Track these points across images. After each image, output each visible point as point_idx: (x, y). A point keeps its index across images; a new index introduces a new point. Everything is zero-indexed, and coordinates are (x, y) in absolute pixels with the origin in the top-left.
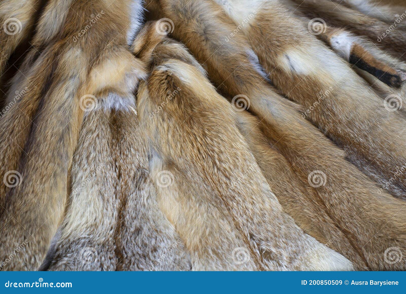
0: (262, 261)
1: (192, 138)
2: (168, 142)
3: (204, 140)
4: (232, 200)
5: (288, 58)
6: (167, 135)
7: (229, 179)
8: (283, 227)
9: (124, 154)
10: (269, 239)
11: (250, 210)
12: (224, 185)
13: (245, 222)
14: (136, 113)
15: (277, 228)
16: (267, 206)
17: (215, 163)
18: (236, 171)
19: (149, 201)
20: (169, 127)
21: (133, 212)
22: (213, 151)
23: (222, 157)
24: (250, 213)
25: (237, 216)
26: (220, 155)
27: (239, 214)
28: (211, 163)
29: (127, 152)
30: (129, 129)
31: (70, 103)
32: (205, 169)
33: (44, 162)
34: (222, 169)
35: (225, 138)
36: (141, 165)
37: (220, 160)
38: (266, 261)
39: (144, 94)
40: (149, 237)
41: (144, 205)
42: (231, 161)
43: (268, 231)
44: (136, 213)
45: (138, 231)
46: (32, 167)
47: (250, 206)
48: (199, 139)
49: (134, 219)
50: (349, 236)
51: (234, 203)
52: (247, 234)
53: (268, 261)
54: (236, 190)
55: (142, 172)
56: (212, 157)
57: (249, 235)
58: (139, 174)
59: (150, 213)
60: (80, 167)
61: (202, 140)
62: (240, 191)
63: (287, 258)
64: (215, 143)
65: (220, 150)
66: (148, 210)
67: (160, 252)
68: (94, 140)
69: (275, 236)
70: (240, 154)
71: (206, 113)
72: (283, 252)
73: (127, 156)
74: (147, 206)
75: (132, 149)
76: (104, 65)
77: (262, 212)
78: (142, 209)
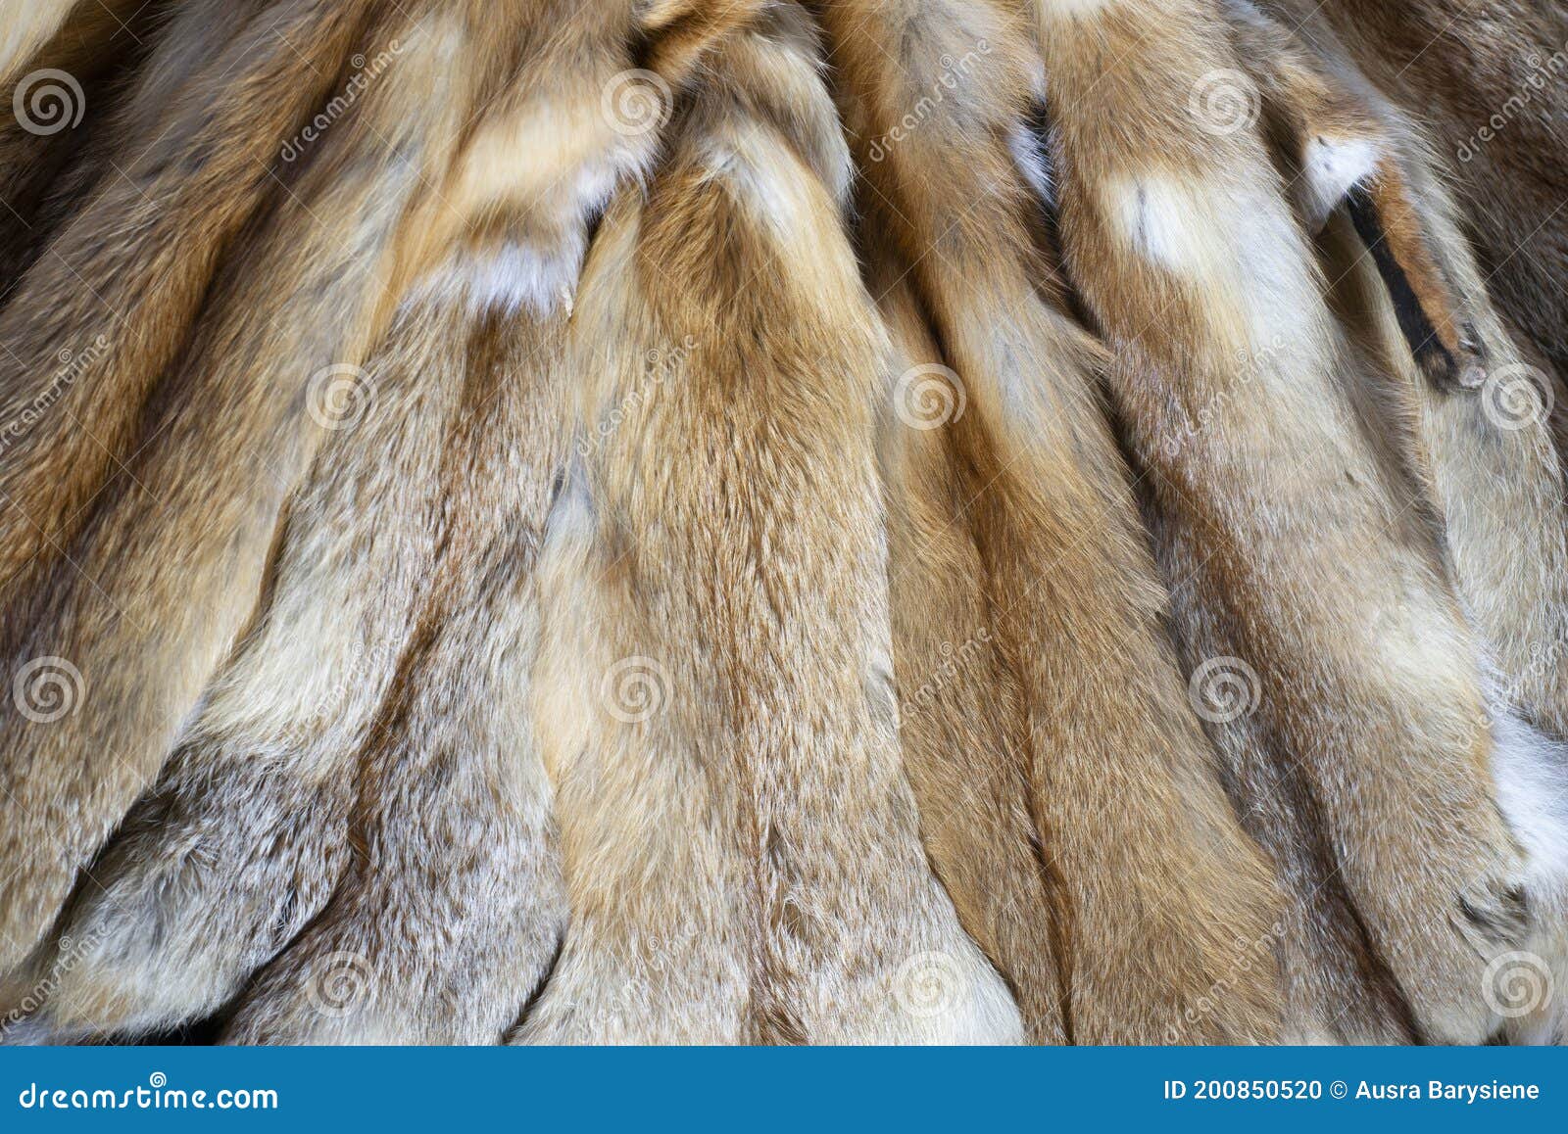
0: (773, 924)
1: (717, 434)
2: (637, 453)
3: (753, 452)
4: (759, 692)
5: (1141, 195)
6: (644, 429)
7: (780, 620)
8: (877, 849)
9: (482, 467)
10: (823, 875)
11: (802, 750)
12: (756, 632)
13: (772, 781)
14: (569, 306)
15: (858, 847)
16: (857, 752)
17: (756, 544)
18: (814, 599)
19: (508, 671)
20: (659, 397)
21: (446, 688)
22: (768, 502)
23: (787, 537)
24: (798, 759)
25: (755, 750)
26: (786, 526)
27: (764, 750)
28: (746, 541)
29: (491, 465)
30: (529, 373)
31: (362, 272)
32: (719, 552)
33: (216, 485)
34: (771, 574)
35: (820, 477)
36: (523, 509)
37: (775, 544)
38: (784, 932)
39: (621, 241)
40: (469, 812)
41: (487, 678)
42: (809, 561)
43: (827, 844)
44: (453, 693)
45: (443, 765)
46: (173, 487)
47: (805, 735)
48: (738, 443)
49: (441, 713)
50: (1056, 892)
51: (764, 707)
52: (764, 825)
53: (792, 936)
54: (788, 667)
55: (517, 543)
56: (756, 521)
57: (767, 831)
58: (507, 541)
59: (498, 715)
60: (326, 506)
61: (746, 447)
62: (796, 676)
63: (847, 956)
64: (784, 481)
65: (791, 510)
66: (491, 698)
67: (484, 877)
68: (401, 417)
69: (843, 872)
70: (846, 547)
71: (798, 362)
72: (845, 938)
73: (490, 477)
74: (493, 685)
75: (513, 454)
76: (523, 122)
77: (835, 767)
78: (476, 688)
